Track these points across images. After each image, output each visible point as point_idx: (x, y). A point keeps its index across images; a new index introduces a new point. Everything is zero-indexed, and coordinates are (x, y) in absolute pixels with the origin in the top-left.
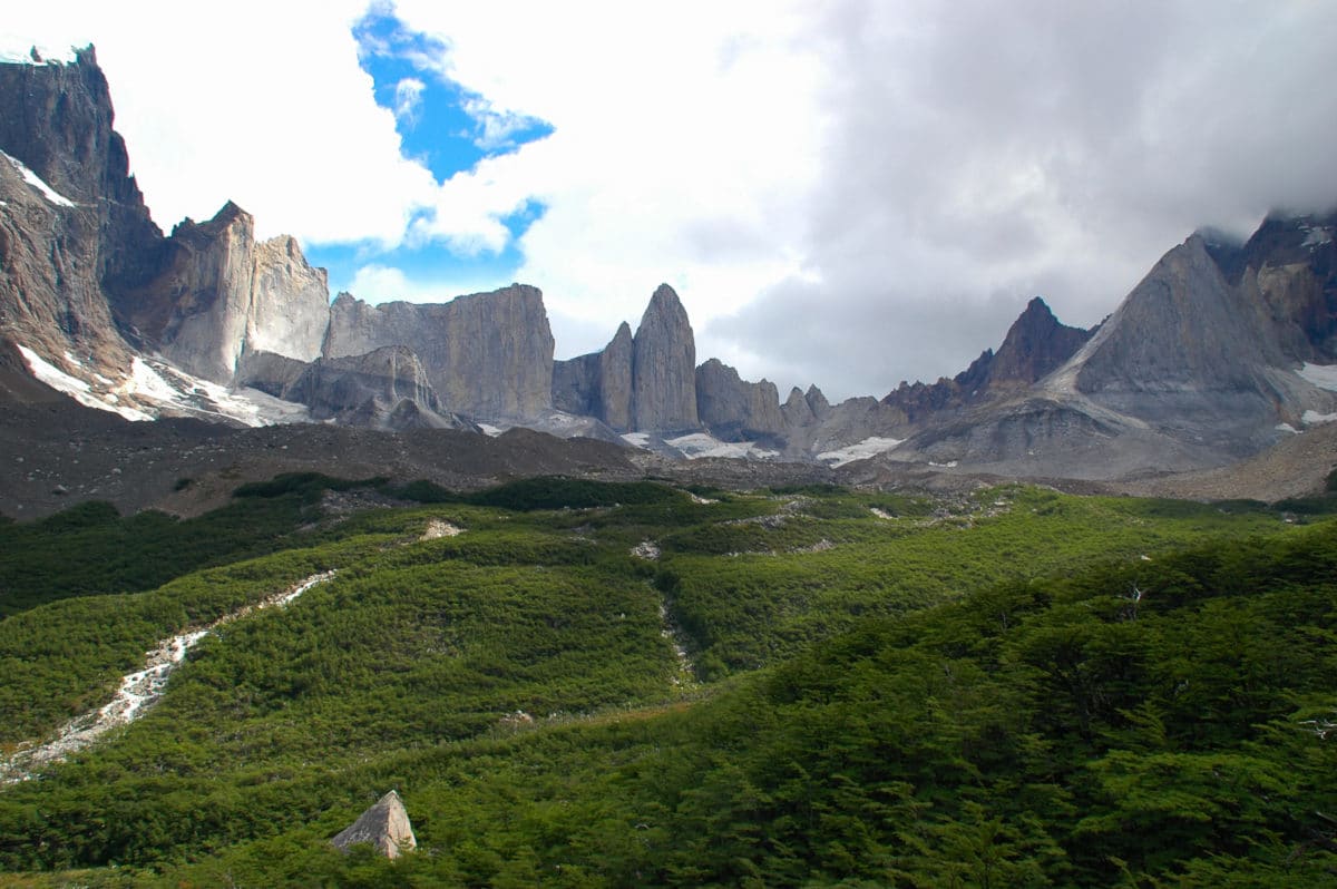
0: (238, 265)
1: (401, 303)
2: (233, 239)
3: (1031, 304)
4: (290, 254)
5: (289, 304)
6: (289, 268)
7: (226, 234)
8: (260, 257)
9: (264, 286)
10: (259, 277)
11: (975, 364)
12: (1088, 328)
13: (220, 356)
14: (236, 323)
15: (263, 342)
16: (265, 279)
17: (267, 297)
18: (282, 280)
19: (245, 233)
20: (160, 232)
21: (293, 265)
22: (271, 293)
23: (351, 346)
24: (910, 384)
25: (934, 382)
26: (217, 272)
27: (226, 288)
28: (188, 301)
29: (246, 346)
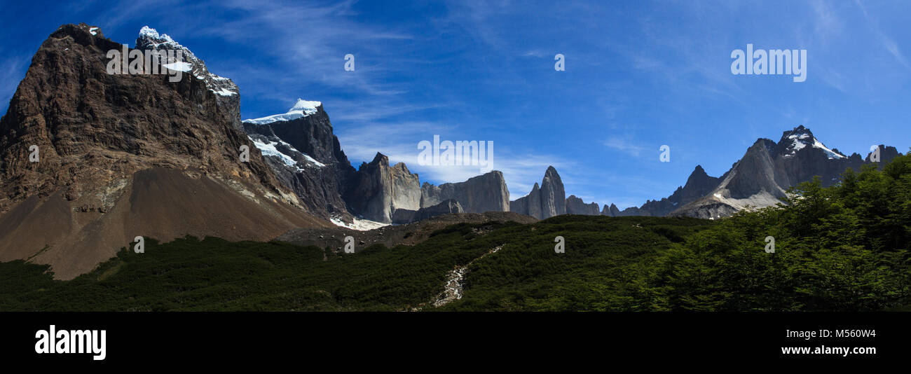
0: (385, 177)
1: (448, 184)
2: (382, 167)
3: (697, 168)
4: (404, 170)
5: (406, 190)
6: (404, 176)
7: (379, 166)
8: (392, 173)
9: (395, 184)
10: (393, 180)
11: (675, 192)
12: (718, 177)
13: (383, 213)
14: (388, 199)
15: (398, 205)
16: (396, 180)
17: (397, 188)
18: (401, 181)
19: (386, 164)
20: (355, 170)
21: (405, 174)
22: (399, 186)
23: (430, 203)
24: (651, 201)
25: (660, 200)
26: (378, 181)
27: (382, 186)
28: (369, 194)
29: (392, 208)
